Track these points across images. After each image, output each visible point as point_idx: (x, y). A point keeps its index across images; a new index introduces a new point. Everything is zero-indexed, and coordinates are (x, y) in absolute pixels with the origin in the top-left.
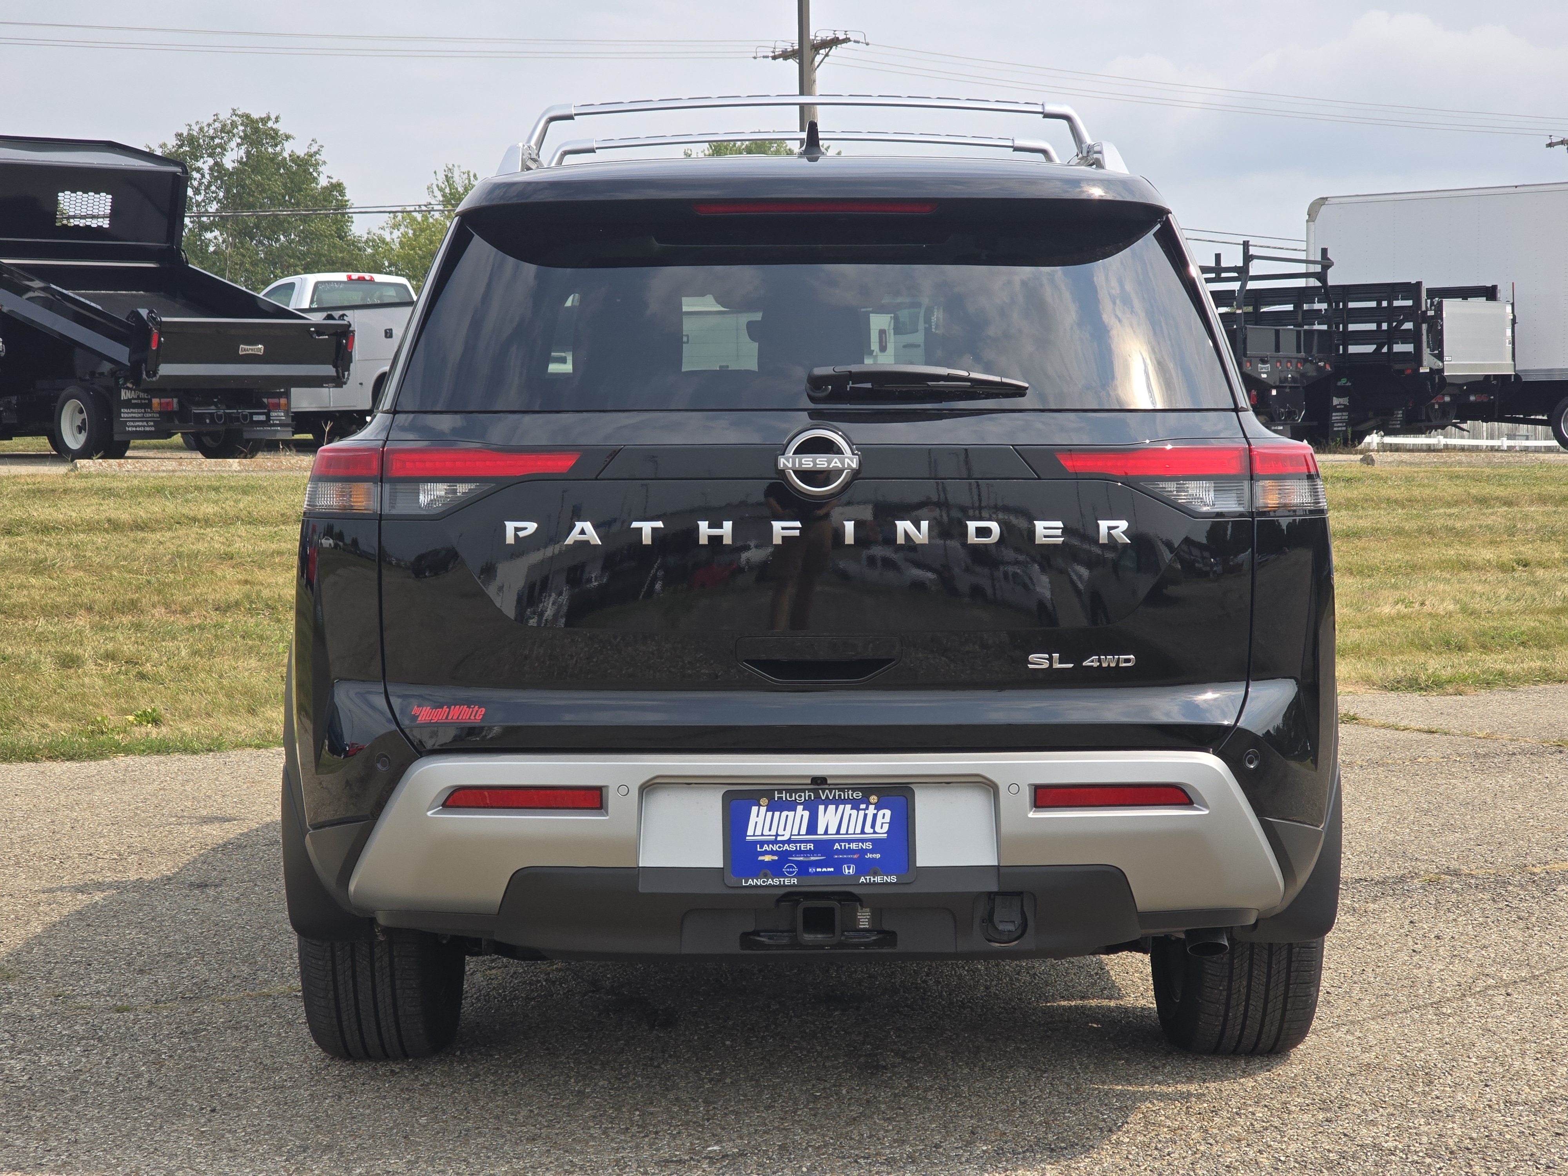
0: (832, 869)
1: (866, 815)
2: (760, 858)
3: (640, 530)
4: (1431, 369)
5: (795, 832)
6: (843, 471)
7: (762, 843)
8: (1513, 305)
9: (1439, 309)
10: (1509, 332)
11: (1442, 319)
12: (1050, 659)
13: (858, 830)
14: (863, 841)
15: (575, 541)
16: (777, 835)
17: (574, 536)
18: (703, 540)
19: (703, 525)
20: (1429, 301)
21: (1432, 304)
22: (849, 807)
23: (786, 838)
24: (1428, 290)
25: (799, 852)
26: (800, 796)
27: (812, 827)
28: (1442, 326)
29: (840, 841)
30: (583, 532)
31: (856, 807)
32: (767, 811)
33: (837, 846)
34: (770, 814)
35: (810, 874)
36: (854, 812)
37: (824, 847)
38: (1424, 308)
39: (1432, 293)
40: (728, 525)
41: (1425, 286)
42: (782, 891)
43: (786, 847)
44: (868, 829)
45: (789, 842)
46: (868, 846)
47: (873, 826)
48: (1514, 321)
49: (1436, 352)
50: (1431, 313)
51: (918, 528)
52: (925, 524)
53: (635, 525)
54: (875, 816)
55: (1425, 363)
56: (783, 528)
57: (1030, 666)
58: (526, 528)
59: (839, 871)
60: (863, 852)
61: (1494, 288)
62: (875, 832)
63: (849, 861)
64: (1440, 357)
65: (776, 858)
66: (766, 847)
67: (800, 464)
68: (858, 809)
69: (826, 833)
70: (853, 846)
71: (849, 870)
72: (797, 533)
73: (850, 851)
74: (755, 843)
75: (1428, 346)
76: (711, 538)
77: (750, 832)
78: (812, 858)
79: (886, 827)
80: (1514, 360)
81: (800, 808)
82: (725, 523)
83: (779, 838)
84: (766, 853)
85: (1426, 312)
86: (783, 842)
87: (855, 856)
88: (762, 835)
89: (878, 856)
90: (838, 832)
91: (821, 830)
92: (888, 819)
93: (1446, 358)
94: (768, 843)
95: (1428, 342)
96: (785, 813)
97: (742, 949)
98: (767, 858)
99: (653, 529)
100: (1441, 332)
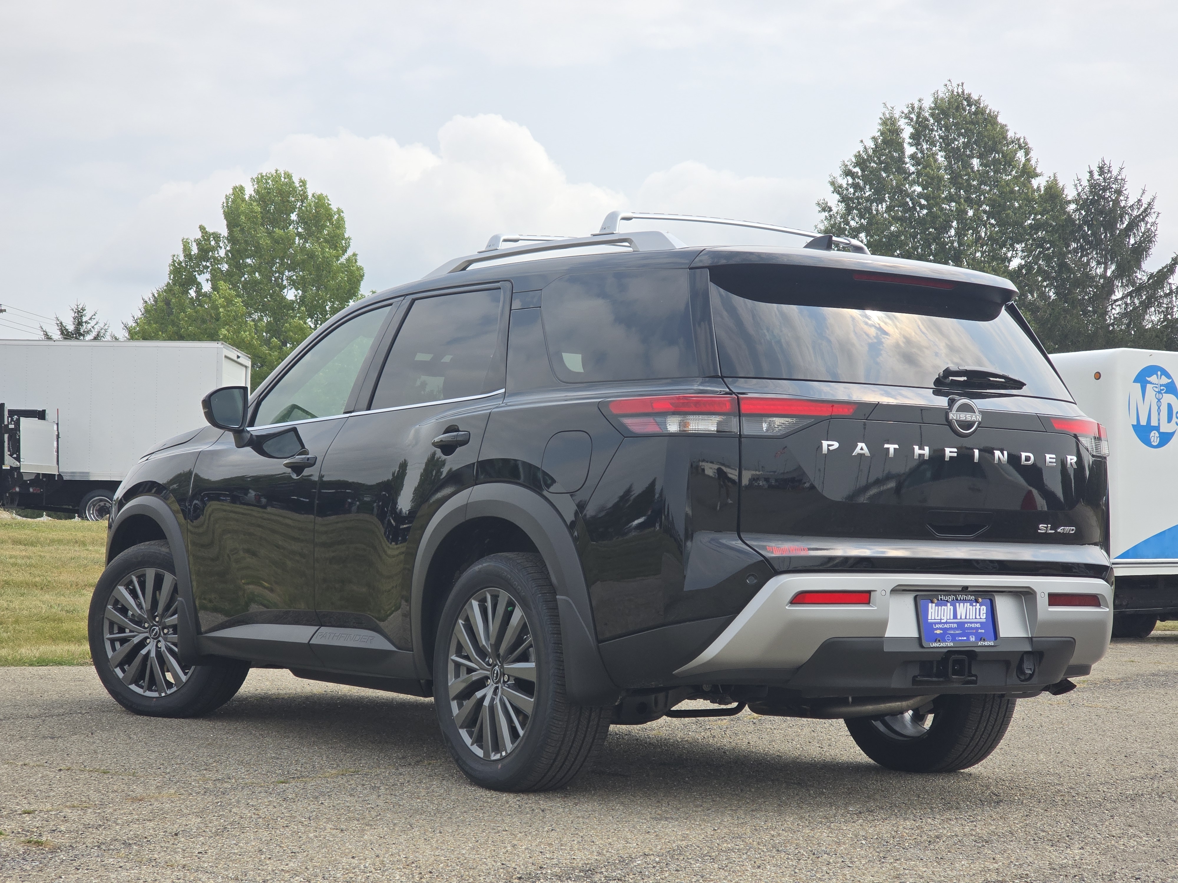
0: (965, 638)
1: (976, 609)
2: (935, 632)
3: (888, 449)
4: (11, 466)
5: (948, 618)
6: (975, 422)
7: (935, 623)
8: (57, 424)
9: (17, 424)
10: (55, 443)
11: (19, 431)
12: (1047, 528)
13: (974, 618)
14: (977, 623)
15: (858, 454)
16: (941, 619)
17: (858, 450)
18: (916, 456)
19: (916, 448)
20: (10, 418)
21: (12, 420)
22: (969, 604)
23: (944, 621)
24: (10, 411)
25: (951, 629)
26: (949, 598)
27: (955, 616)
28: (19, 436)
29: (967, 623)
30: (862, 449)
31: (971, 605)
32: (936, 606)
33: (966, 626)
34: (937, 607)
35: (956, 640)
36: (971, 607)
37: (961, 625)
38: (6, 423)
39: (12, 413)
40: (927, 448)
41: (8, 407)
42: (946, 650)
43: (945, 626)
44: (978, 617)
45: (946, 623)
46: (978, 625)
47: (980, 615)
48: (58, 436)
49: (15, 456)
50: (12, 426)
51: (1003, 454)
52: (1005, 453)
53: (886, 446)
54: (980, 609)
55: (6, 462)
56: (950, 452)
57: (1039, 531)
58: (833, 445)
59: (968, 639)
60: (977, 629)
61: (44, 411)
62: (981, 618)
63: (972, 634)
64: (18, 459)
65: (942, 632)
66: (937, 626)
67: (960, 417)
68: (973, 606)
69: (961, 618)
70: (973, 625)
71: (972, 639)
72: (955, 455)
73: (972, 628)
74: (932, 623)
75: (9, 450)
76: (920, 455)
77: (930, 618)
78: (957, 632)
79: (985, 615)
80: (58, 464)
81: (949, 604)
82: (925, 447)
83: (942, 621)
84: (937, 629)
85: (8, 425)
86: (944, 623)
87: (974, 631)
88: (935, 619)
89: (983, 631)
90: (966, 618)
91: (959, 617)
92: (985, 611)
93: (22, 460)
94: (938, 623)
95: (9, 447)
96: (943, 607)
97: (913, 685)
98: (938, 632)
99: (894, 449)
100: (19, 441)
